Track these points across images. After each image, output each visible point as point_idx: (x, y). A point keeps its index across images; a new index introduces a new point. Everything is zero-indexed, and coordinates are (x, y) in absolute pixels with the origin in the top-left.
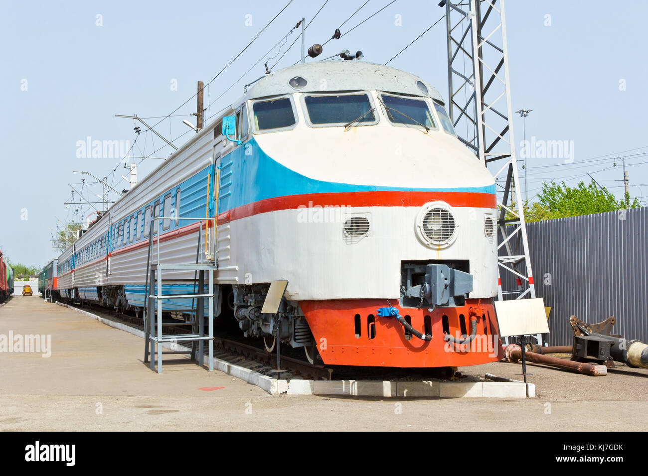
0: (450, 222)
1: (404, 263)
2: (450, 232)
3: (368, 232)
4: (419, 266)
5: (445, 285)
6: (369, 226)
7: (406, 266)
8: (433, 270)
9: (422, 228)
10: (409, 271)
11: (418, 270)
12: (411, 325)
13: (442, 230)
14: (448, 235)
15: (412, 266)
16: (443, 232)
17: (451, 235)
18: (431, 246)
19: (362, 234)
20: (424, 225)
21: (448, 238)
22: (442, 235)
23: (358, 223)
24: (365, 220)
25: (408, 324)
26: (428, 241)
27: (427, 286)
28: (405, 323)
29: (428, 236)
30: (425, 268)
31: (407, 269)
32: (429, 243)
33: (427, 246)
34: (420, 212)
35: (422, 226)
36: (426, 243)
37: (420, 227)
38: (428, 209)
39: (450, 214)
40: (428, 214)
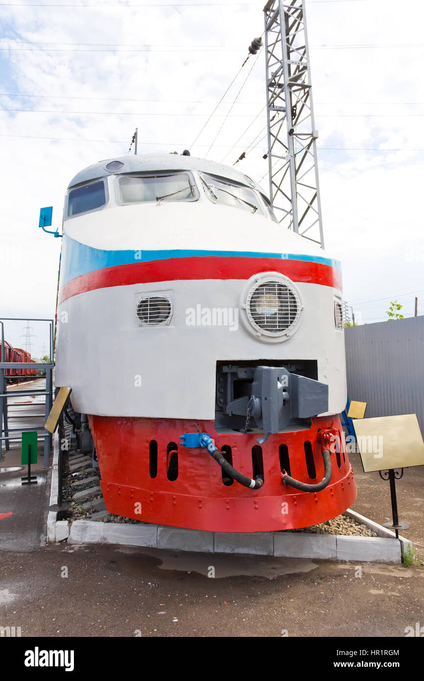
0: (291, 302)
1: (220, 364)
2: (291, 318)
3: (169, 318)
4: (245, 369)
5: (284, 401)
6: (170, 309)
7: (225, 369)
8: (264, 376)
9: (249, 311)
10: (229, 375)
11: (242, 374)
12: (232, 465)
13: (279, 314)
14: (287, 322)
15: (234, 369)
16: (280, 318)
17: (291, 322)
18: (262, 339)
19: (161, 321)
20: (251, 306)
21: (287, 326)
22: (279, 322)
23: (156, 305)
24: (165, 301)
25: (227, 464)
26: (257, 332)
27: (257, 401)
28: (223, 460)
29: (257, 323)
30: (253, 372)
31: (226, 374)
32: (259, 334)
33: (256, 339)
34: (246, 287)
35: (248, 308)
36: (254, 333)
37: (245, 309)
38: (257, 283)
39: (289, 290)
40: (257, 290)
